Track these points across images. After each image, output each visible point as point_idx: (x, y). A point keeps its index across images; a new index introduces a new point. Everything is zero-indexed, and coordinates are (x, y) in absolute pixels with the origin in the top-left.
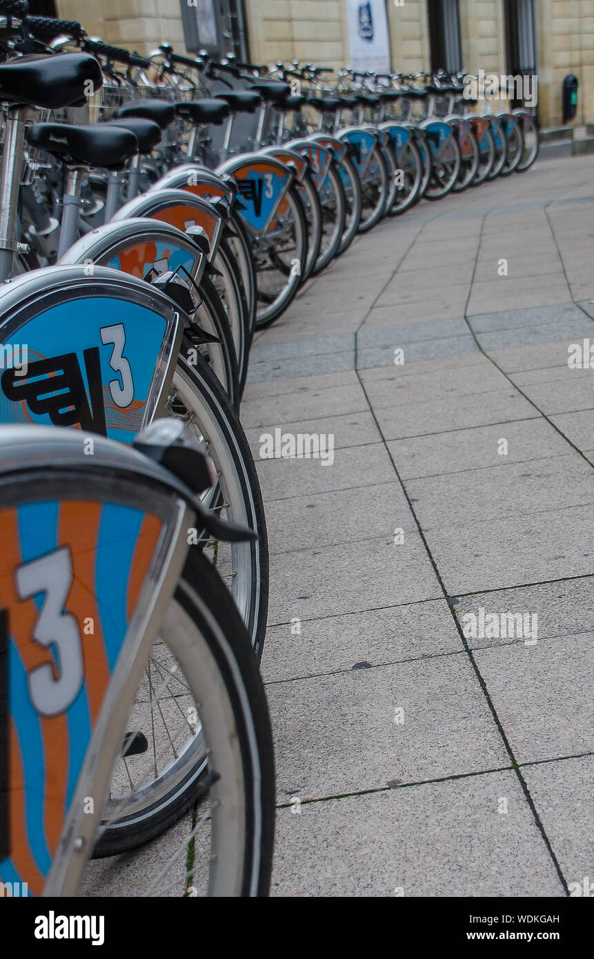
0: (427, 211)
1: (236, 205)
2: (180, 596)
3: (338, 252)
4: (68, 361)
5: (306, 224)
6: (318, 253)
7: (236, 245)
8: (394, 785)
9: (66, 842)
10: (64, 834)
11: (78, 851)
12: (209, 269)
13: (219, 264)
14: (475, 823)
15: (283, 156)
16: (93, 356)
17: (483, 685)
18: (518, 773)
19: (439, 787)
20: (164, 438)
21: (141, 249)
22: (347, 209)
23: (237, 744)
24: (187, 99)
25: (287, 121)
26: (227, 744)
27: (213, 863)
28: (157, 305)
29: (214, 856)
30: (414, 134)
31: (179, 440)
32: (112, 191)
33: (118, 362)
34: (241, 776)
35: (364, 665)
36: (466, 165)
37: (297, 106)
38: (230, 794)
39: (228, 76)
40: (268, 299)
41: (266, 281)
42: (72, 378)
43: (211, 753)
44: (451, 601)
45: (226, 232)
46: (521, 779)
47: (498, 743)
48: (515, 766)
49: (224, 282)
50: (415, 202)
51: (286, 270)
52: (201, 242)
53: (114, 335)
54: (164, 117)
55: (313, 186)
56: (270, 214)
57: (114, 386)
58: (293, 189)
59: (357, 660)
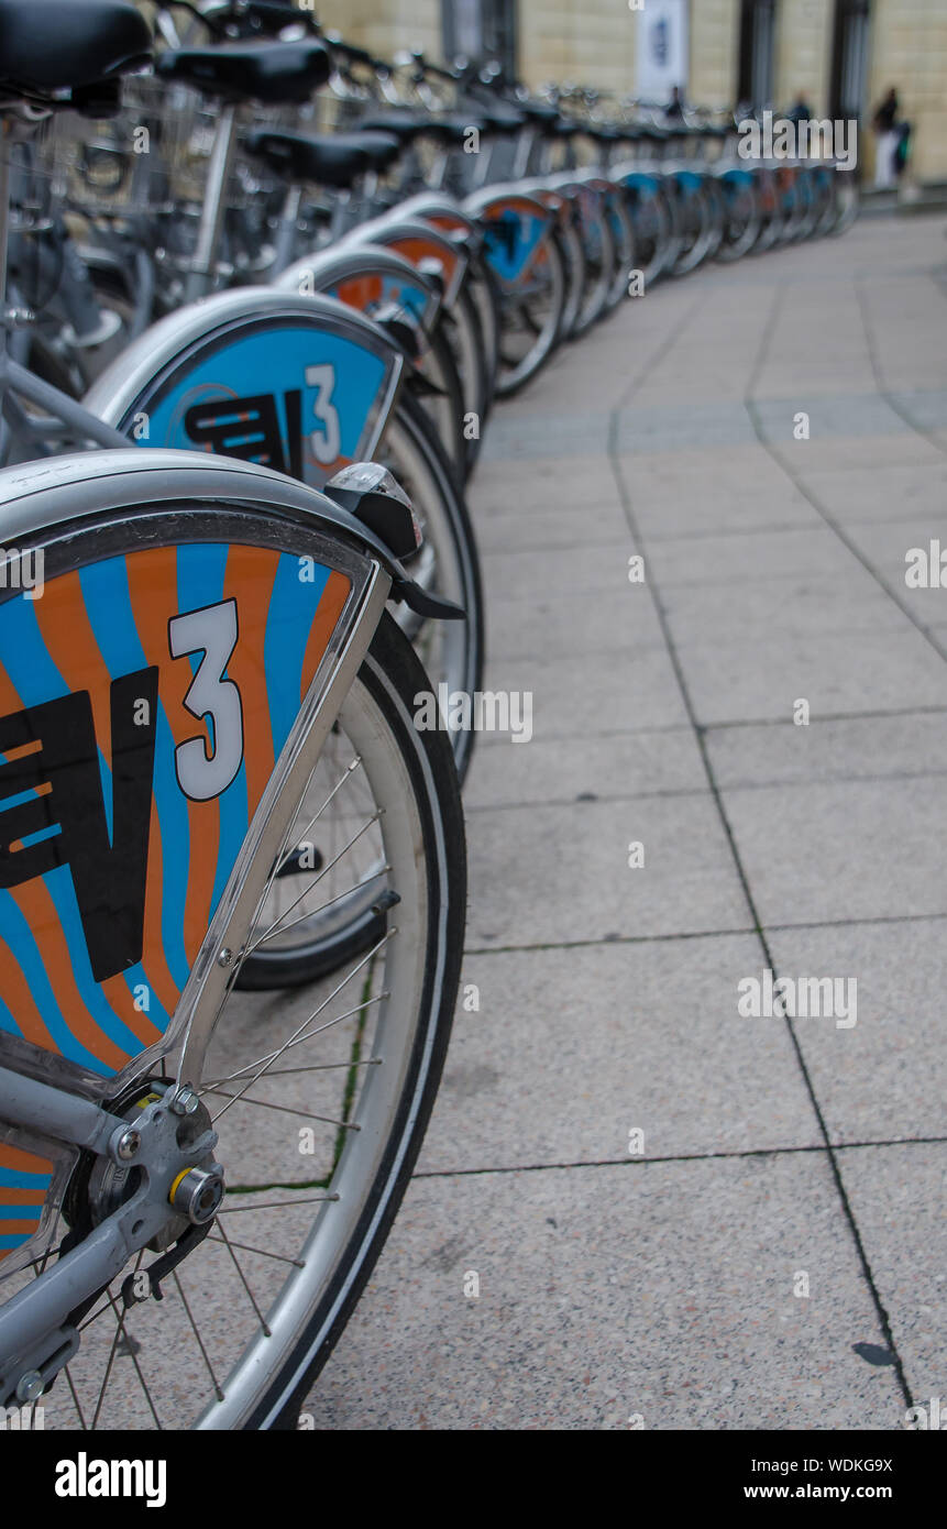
0: (715, 276)
1: (485, 248)
2: (365, 674)
3: (604, 314)
4: (264, 403)
5: (567, 279)
6: (579, 313)
7: (481, 294)
8: (612, 939)
9: (208, 952)
10: (206, 944)
11: (221, 963)
12: (444, 315)
13: (458, 312)
14: (705, 992)
15: (546, 194)
16: (294, 399)
17: (729, 831)
18: (762, 938)
19: (666, 947)
20: (361, 484)
21: (365, 284)
22: (617, 264)
23: (423, 860)
24: (438, 118)
25: (555, 153)
26: (412, 861)
27: (385, 999)
28: (376, 346)
29: (386, 993)
30: (706, 181)
31: (379, 487)
32: (339, 220)
33: (324, 409)
34: (425, 900)
35: (588, 798)
36: (765, 222)
37: (567, 136)
38: (410, 923)
39: (488, 94)
40: (513, 364)
41: (512, 344)
42: (267, 423)
43: (391, 869)
44: (701, 731)
45: (469, 277)
46: (764, 945)
47: (740, 900)
48: (758, 930)
49: (462, 335)
50: (702, 264)
51: (536, 330)
52: (437, 283)
53: (321, 376)
54: (407, 136)
55: (579, 231)
56: (526, 261)
57: (317, 438)
58: (556, 234)
59: (582, 789)
